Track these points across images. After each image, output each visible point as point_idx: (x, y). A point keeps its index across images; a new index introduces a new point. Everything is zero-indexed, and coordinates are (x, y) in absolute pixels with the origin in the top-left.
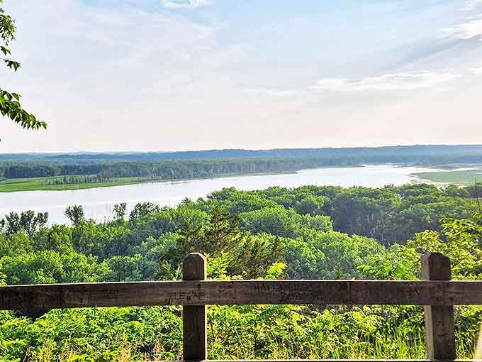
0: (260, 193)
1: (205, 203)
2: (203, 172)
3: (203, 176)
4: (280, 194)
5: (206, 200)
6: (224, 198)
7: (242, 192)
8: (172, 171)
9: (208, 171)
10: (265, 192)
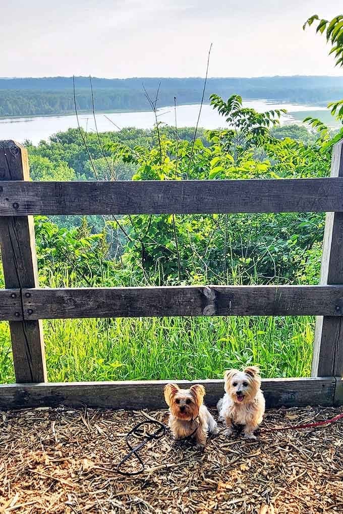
0: (112, 135)
1: (48, 147)
2: (47, 107)
3: (47, 113)
4: (134, 137)
5: (49, 142)
6: (71, 141)
7: (91, 135)
8: (10, 105)
9: (53, 106)
10: (117, 135)
